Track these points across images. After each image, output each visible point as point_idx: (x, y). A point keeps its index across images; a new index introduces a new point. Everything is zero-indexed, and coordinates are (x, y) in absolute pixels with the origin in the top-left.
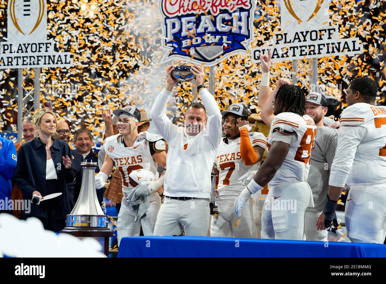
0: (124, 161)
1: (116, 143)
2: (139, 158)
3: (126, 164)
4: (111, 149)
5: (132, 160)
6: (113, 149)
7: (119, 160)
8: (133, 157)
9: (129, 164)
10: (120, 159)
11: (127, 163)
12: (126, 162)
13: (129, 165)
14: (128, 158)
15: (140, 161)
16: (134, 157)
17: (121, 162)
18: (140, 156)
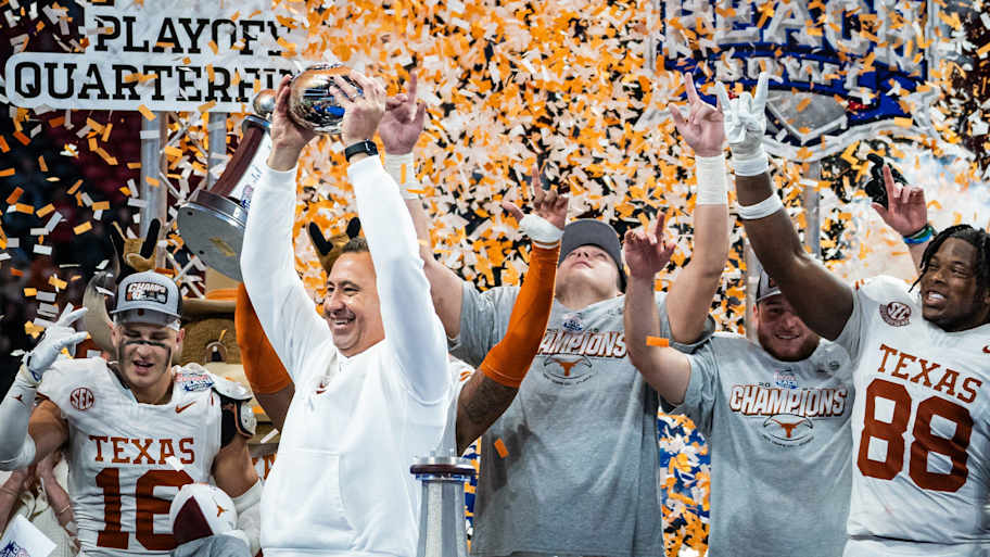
0: (131, 451)
1: (107, 383)
2: (187, 446)
3: (138, 461)
4: (82, 398)
5: (163, 450)
6: (92, 400)
7: (111, 443)
8: (165, 442)
9: (151, 461)
10: (115, 440)
11: (144, 459)
12: (141, 454)
13: (152, 467)
14: (148, 442)
15: (188, 457)
16: (169, 442)
17: (117, 450)
18: (191, 441)
